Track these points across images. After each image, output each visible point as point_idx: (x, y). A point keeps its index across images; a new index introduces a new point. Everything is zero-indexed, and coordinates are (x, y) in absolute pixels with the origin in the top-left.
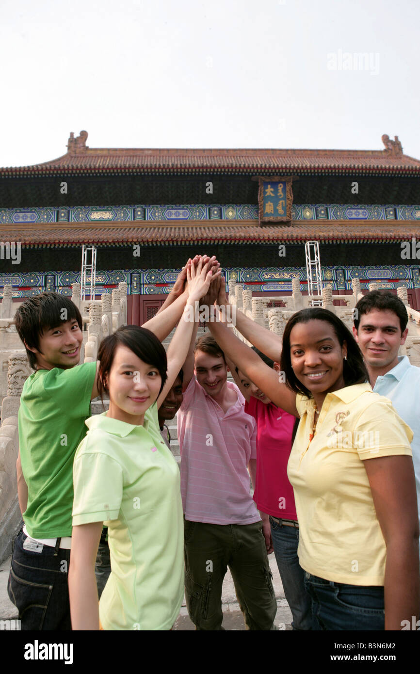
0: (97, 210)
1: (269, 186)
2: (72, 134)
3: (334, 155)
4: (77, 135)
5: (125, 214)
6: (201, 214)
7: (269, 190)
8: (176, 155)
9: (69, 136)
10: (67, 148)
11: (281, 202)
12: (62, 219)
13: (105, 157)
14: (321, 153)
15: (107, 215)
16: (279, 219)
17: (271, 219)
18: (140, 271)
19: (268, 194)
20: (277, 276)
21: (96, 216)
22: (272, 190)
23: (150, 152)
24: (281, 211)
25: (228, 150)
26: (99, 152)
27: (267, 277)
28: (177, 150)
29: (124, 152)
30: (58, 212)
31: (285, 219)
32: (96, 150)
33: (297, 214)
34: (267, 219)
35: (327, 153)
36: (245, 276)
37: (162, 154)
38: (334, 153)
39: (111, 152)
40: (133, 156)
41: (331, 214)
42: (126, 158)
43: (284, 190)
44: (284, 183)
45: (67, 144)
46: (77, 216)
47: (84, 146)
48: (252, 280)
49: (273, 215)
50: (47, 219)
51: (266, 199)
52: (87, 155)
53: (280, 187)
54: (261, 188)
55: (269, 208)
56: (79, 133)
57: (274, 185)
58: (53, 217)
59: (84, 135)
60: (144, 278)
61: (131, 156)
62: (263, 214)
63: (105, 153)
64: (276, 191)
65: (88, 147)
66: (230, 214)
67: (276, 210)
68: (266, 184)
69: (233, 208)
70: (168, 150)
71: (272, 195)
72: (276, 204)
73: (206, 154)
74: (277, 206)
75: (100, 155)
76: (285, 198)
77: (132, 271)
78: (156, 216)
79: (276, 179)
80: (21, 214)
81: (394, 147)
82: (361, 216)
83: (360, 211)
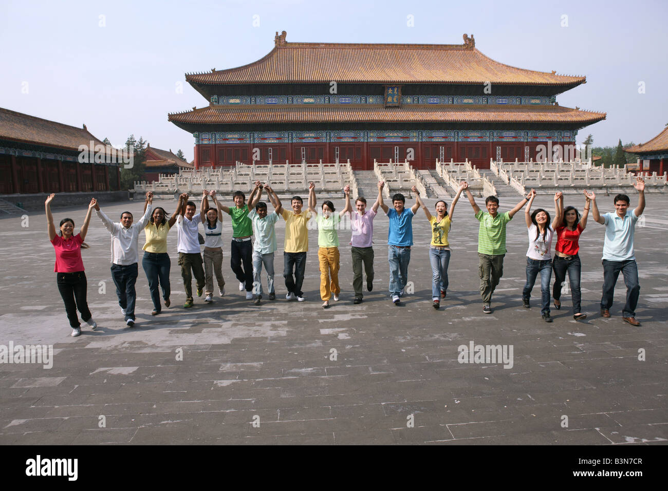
0: (307, 98)
2: (277, 33)
3: (432, 48)
4: (280, 34)
5: (320, 100)
6: (357, 100)
7: (390, 91)
9: (275, 35)
10: (274, 42)
11: (395, 97)
12: (290, 102)
13: (297, 48)
14: (425, 46)
15: (312, 100)
16: (394, 105)
17: (391, 105)
18: (330, 131)
19: (389, 93)
20: (391, 135)
21: (306, 100)
23: (323, 45)
24: (395, 101)
26: (294, 45)
27: (387, 135)
30: (287, 98)
31: (397, 105)
32: (291, 44)
33: (403, 100)
34: (388, 105)
35: (428, 46)
36: (377, 135)
37: (331, 47)
38: (433, 46)
39: (301, 45)
41: (420, 100)
42: (310, 49)
43: (397, 91)
44: (398, 88)
45: (274, 40)
46: (297, 101)
47: (285, 41)
48: (380, 136)
49: (392, 103)
50: (282, 102)
51: (388, 95)
52: (287, 47)
54: (386, 90)
55: (390, 99)
56: (281, 32)
57: (393, 88)
58: (286, 101)
59: (284, 33)
60: (332, 135)
61: (312, 48)
62: (387, 102)
63: (297, 46)
64: (393, 91)
65: (287, 42)
66: (371, 100)
67: (393, 100)
68: (389, 89)
69: (373, 97)
71: (392, 93)
72: (393, 98)
75: (294, 47)
76: (397, 95)
77: (326, 131)
78: (335, 101)
79: (394, 86)
80: (270, 99)
81: (470, 43)
82: (435, 102)
83: (435, 99)
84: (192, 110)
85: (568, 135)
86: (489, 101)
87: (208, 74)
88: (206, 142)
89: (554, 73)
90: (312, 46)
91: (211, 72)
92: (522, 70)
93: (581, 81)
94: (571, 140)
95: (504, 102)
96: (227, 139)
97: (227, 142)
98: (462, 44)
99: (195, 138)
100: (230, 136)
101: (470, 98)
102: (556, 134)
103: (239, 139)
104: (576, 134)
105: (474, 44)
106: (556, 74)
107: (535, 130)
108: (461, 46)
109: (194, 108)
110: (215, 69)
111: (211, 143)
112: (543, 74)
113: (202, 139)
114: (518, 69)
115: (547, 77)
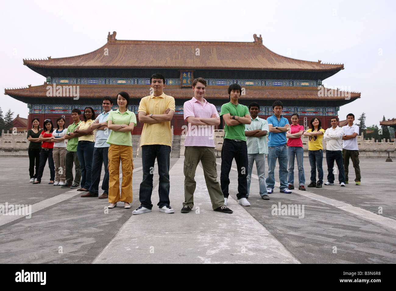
0: (120, 80)
1: (185, 73)
2: (109, 33)
3: (229, 44)
4: (111, 33)
5: (131, 81)
7: (185, 75)
8: (156, 44)
9: (108, 34)
10: (107, 39)
11: (189, 79)
12: (107, 83)
13: (124, 44)
15: (124, 82)
16: (188, 85)
17: (185, 86)
18: (135, 106)
19: (184, 76)
21: (120, 82)
22: (186, 74)
23: (144, 42)
24: (189, 83)
25: (179, 42)
26: (121, 42)
27: (180, 109)
28: (156, 42)
29: (133, 42)
30: (105, 80)
32: (120, 41)
34: (183, 86)
35: (226, 43)
37: (149, 44)
38: (229, 43)
39: (127, 42)
40: (137, 44)
41: (211, 83)
42: (133, 45)
43: (190, 75)
44: (190, 72)
45: (107, 38)
46: (113, 82)
47: (115, 39)
49: (186, 84)
50: (101, 82)
51: (183, 78)
52: (116, 43)
53: (189, 74)
54: (181, 74)
55: (184, 81)
56: (113, 32)
57: (187, 73)
58: (104, 82)
59: (115, 33)
60: (136, 108)
61: (135, 44)
62: (182, 84)
63: (124, 42)
64: (187, 75)
65: (116, 39)
66: (171, 82)
67: (187, 82)
68: (183, 73)
69: (172, 80)
70: (152, 41)
71: (186, 76)
73: (169, 44)
74: (188, 80)
75: (122, 43)
76: (191, 78)
77: (132, 106)
78: (142, 82)
79: (187, 71)
80: (91, 80)
81: (258, 40)
82: (223, 84)
83: (223, 82)
84: (28, 87)
85: (332, 111)
86: (267, 83)
87: (44, 61)
88: (37, 112)
89: (320, 62)
90: (136, 43)
91: (48, 59)
92: (296, 60)
93: (339, 68)
94: (334, 115)
95: (279, 85)
96: (54, 110)
97: (54, 112)
98: (253, 42)
99: (29, 109)
100: (56, 108)
101: (251, 81)
102: (321, 110)
103: (63, 110)
104: (338, 110)
105: (262, 41)
106: (321, 63)
107: (303, 106)
108: (252, 43)
109: (30, 86)
110: (50, 57)
111: (41, 113)
112: (311, 63)
113: (34, 110)
114: (293, 59)
115: (314, 65)
